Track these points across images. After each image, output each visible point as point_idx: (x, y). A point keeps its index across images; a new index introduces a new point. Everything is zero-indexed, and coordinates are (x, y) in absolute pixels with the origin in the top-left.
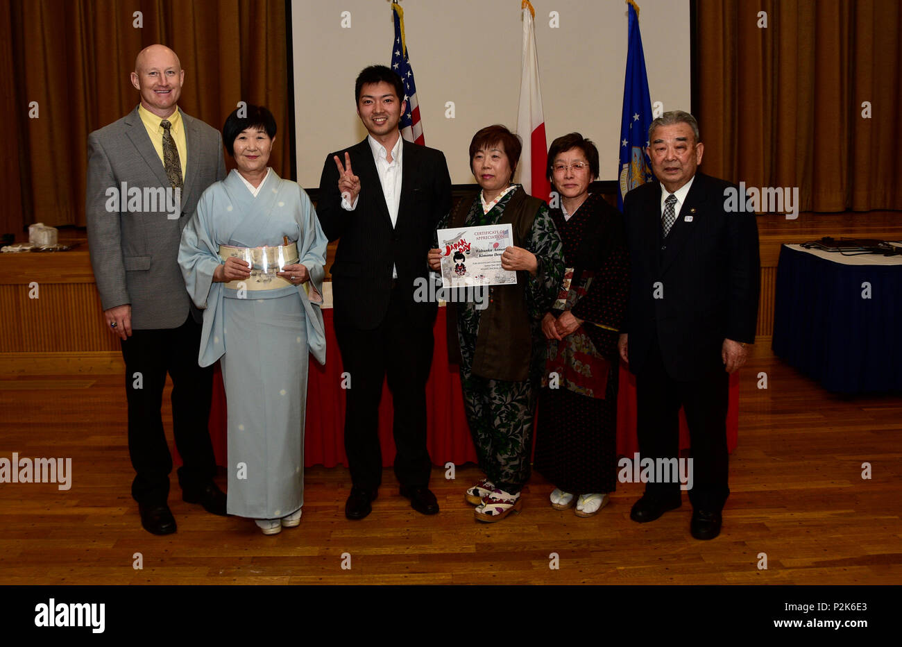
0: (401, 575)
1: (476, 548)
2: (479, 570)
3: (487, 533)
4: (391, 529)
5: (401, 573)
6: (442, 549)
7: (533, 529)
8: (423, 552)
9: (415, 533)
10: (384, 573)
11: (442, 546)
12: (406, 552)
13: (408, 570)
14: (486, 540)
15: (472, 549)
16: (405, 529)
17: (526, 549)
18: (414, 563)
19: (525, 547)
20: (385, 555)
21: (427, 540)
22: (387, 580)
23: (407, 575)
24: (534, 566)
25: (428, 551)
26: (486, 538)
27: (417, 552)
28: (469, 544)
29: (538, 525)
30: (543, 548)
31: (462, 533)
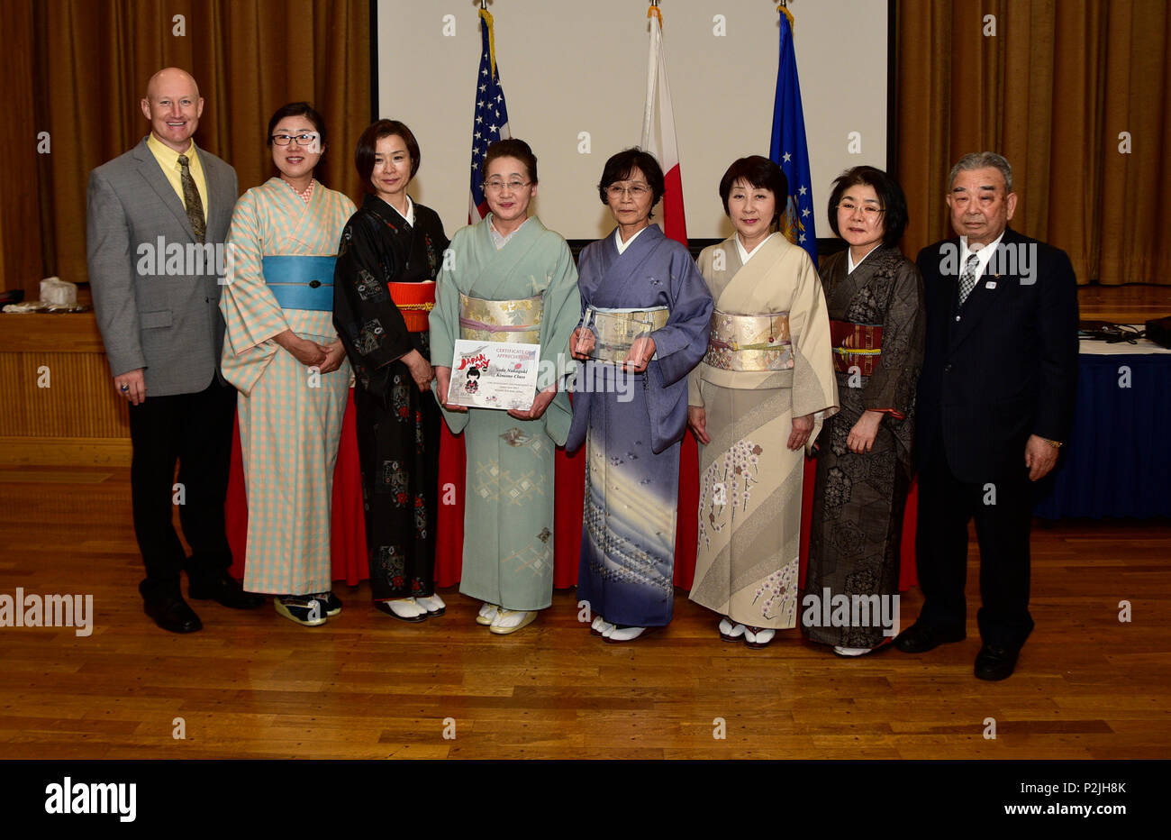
0: (412, 720)
1: (514, 691)
2: (508, 718)
3: (533, 674)
4: (417, 665)
5: (414, 717)
6: (472, 690)
7: (593, 672)
8: (447, 693)
9: (446, 671)
10: (393, 716)
11: (472, 687)
12: (427, 692)
13: (423, 714)
14: (529, 683)
15: (509, 692)
16: (435, 665)
17: (574, 696)
18: (433, 705)
19: (574, 693)
20: (400, 695)
21: (458, 680)
22: (393, 724)
23: (419, 719)
24: (578, 717)
25: (454, 693)
26: (531, 680)
27: (440, 693)
28: (507, 686)
29: (600, 667)
30: (598, 696)
31: (502, 673)
